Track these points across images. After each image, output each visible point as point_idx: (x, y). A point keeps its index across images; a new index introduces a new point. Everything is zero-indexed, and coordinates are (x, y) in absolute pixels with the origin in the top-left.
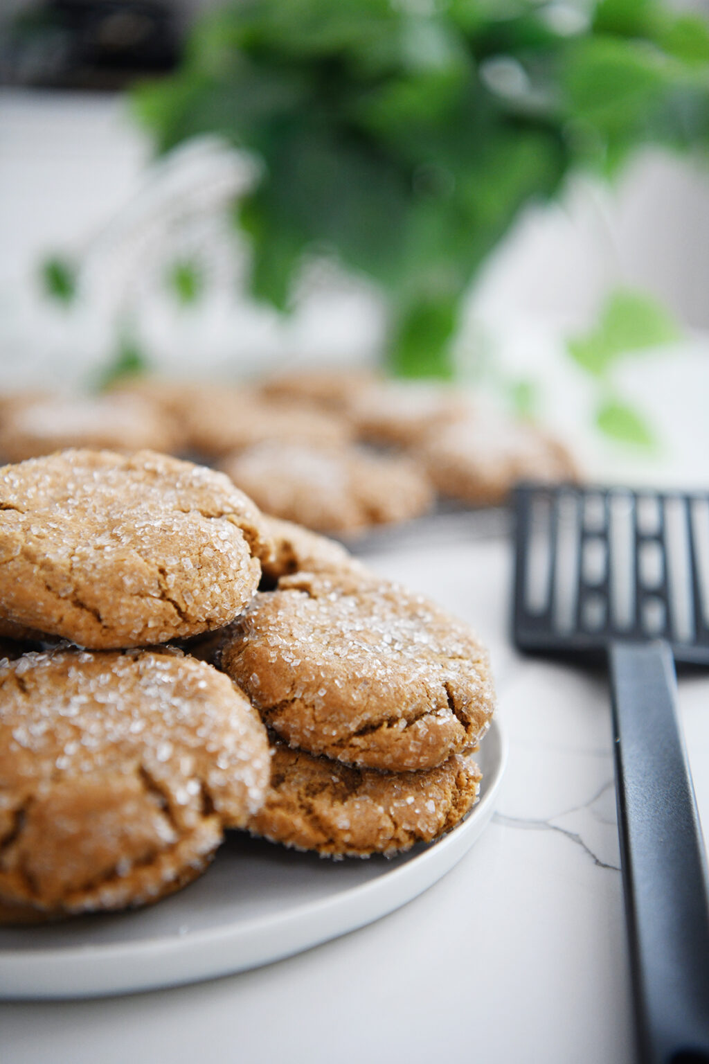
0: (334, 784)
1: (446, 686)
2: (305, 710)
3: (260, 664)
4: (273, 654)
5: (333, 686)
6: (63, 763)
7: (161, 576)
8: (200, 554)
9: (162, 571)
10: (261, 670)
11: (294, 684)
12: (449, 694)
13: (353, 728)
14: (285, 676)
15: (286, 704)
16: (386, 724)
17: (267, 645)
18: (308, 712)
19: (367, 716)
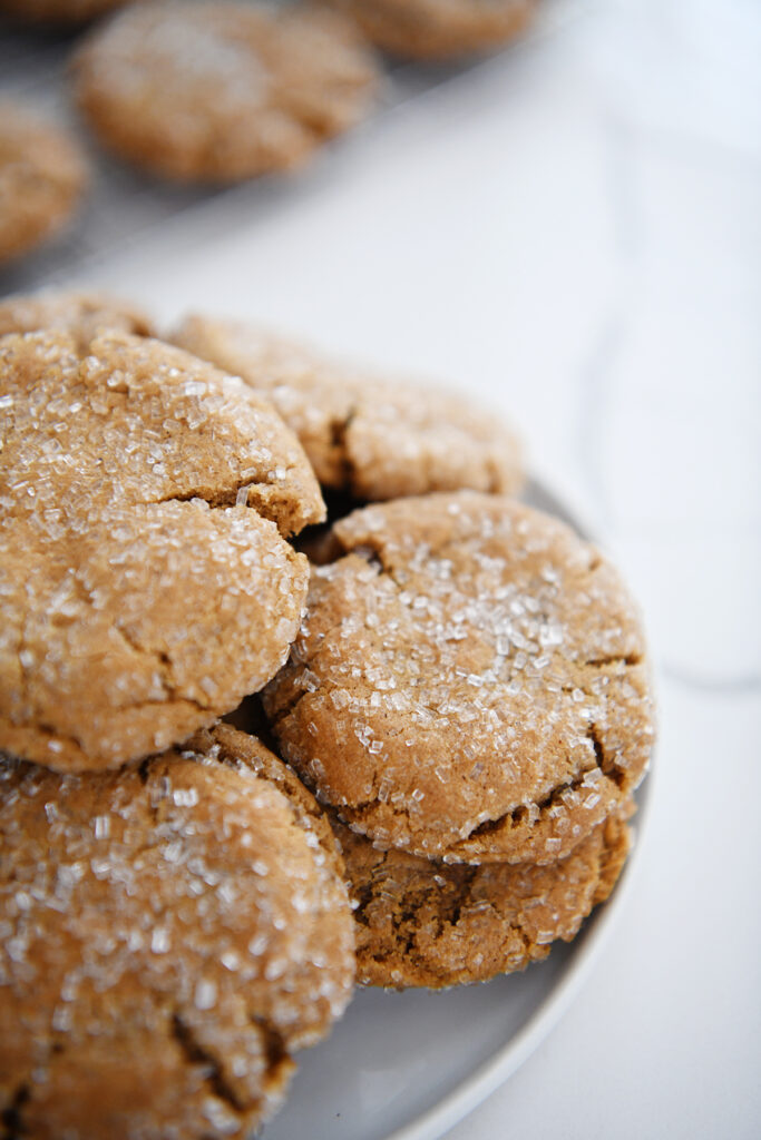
0: (440, 888)
1: (592, 733)
2: (395, 817)
3: (324, 745)
4: (340, 726)
5: (432, 781)
6: (63, 1020)
7: (163, 668)
8: (217, 609)
9: (164, 659)
10: (326, 756)
11: (375, 777)
12: (598, 746)
13: (464, 834)
14: (362, 766)
15: (366, 808)
16: (510, 820)
17: (330, 707)
18: (401, 820)
19: (483, 816)
